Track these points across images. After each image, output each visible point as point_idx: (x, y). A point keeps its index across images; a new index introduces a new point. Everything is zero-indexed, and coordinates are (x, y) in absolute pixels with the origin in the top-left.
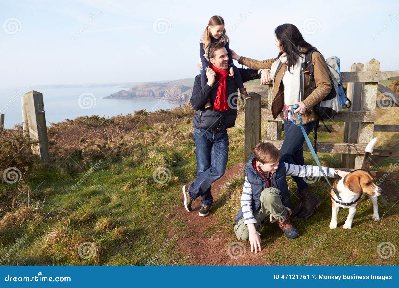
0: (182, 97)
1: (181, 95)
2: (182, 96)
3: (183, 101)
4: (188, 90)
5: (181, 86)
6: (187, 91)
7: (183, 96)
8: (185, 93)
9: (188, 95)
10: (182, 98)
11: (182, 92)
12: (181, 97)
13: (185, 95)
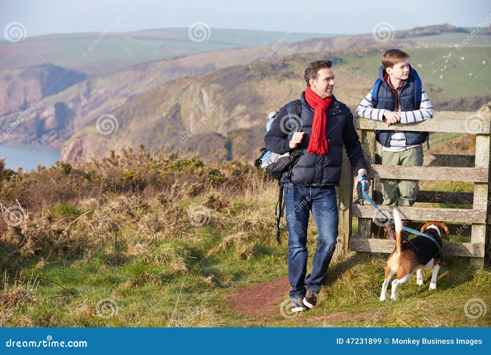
0: (45, 114)
1: (40, 104)
2: (43, 109)
3: (48, 132)
4: (75, 87)
5: (44, 66)
6: (70, 89)
7: (49, 114)
8: (59, 100)
9: (71, 106)
10: (43, 121)
11: (46, 93)
12: (38, 116)
13: (60, 108)
